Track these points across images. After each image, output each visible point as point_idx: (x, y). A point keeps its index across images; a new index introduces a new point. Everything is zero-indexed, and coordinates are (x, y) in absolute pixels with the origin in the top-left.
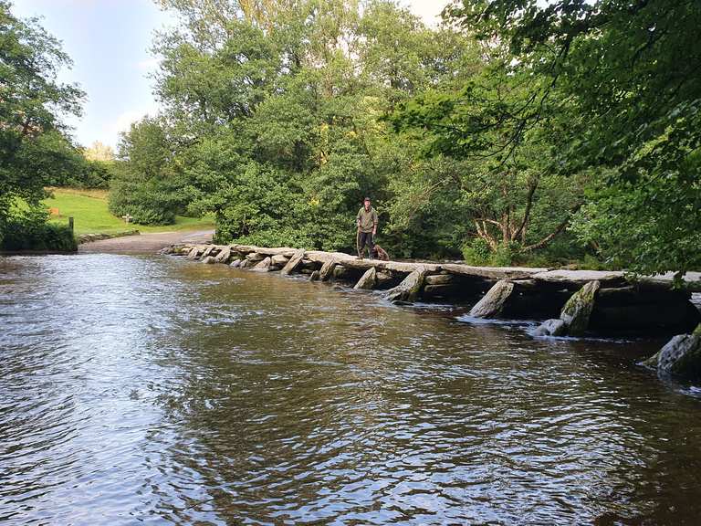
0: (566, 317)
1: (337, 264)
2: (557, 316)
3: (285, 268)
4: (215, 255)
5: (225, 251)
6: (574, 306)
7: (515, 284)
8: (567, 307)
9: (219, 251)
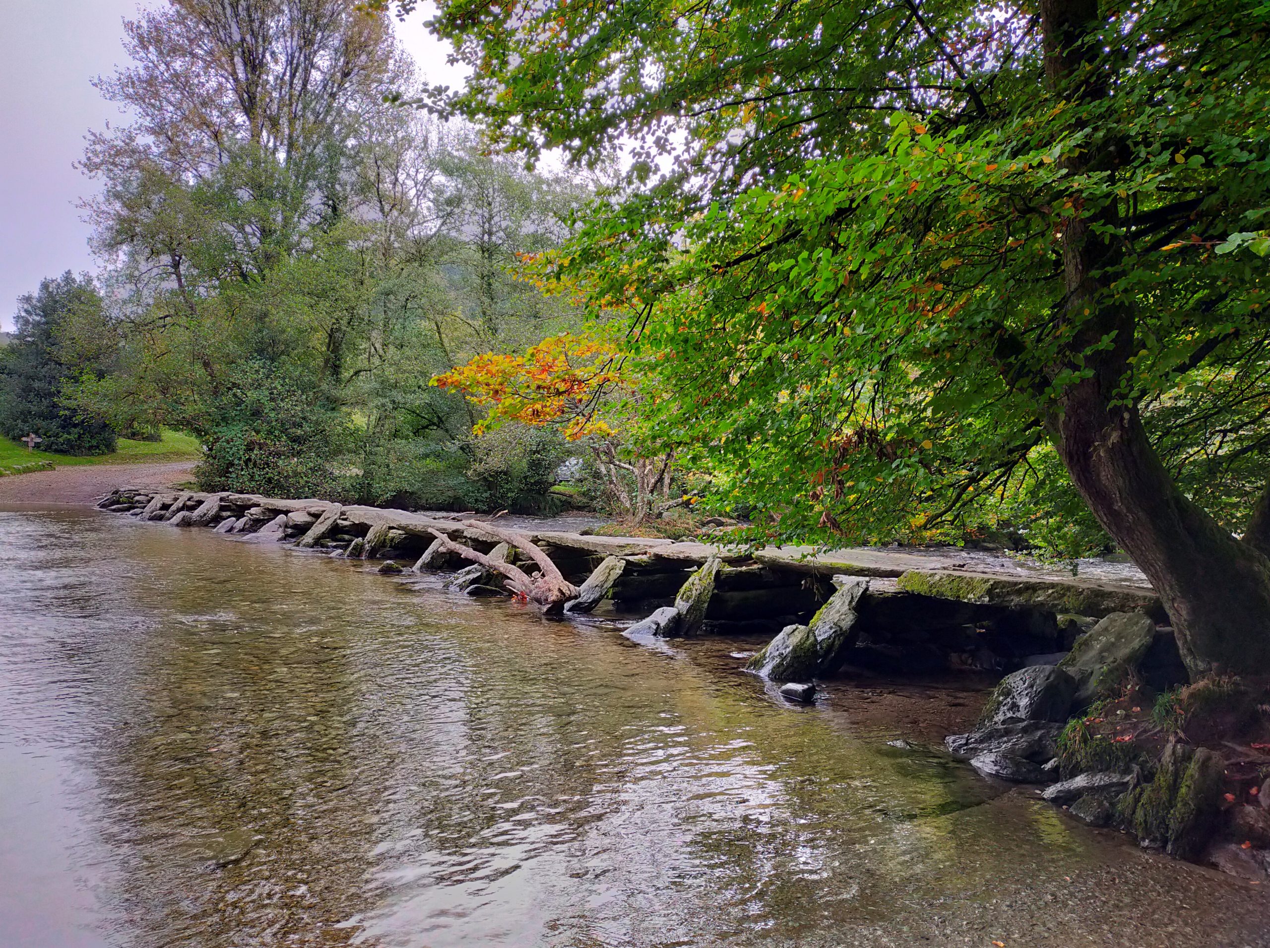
0: (681, 605)
1: (393, 528)
2: (671, 604)
3: (310, 532)
4: (192, 508)
5: (211, 502)
6: (691, 590)
7: (628, 562)
8: (682, 590)
9: (200, 503)
